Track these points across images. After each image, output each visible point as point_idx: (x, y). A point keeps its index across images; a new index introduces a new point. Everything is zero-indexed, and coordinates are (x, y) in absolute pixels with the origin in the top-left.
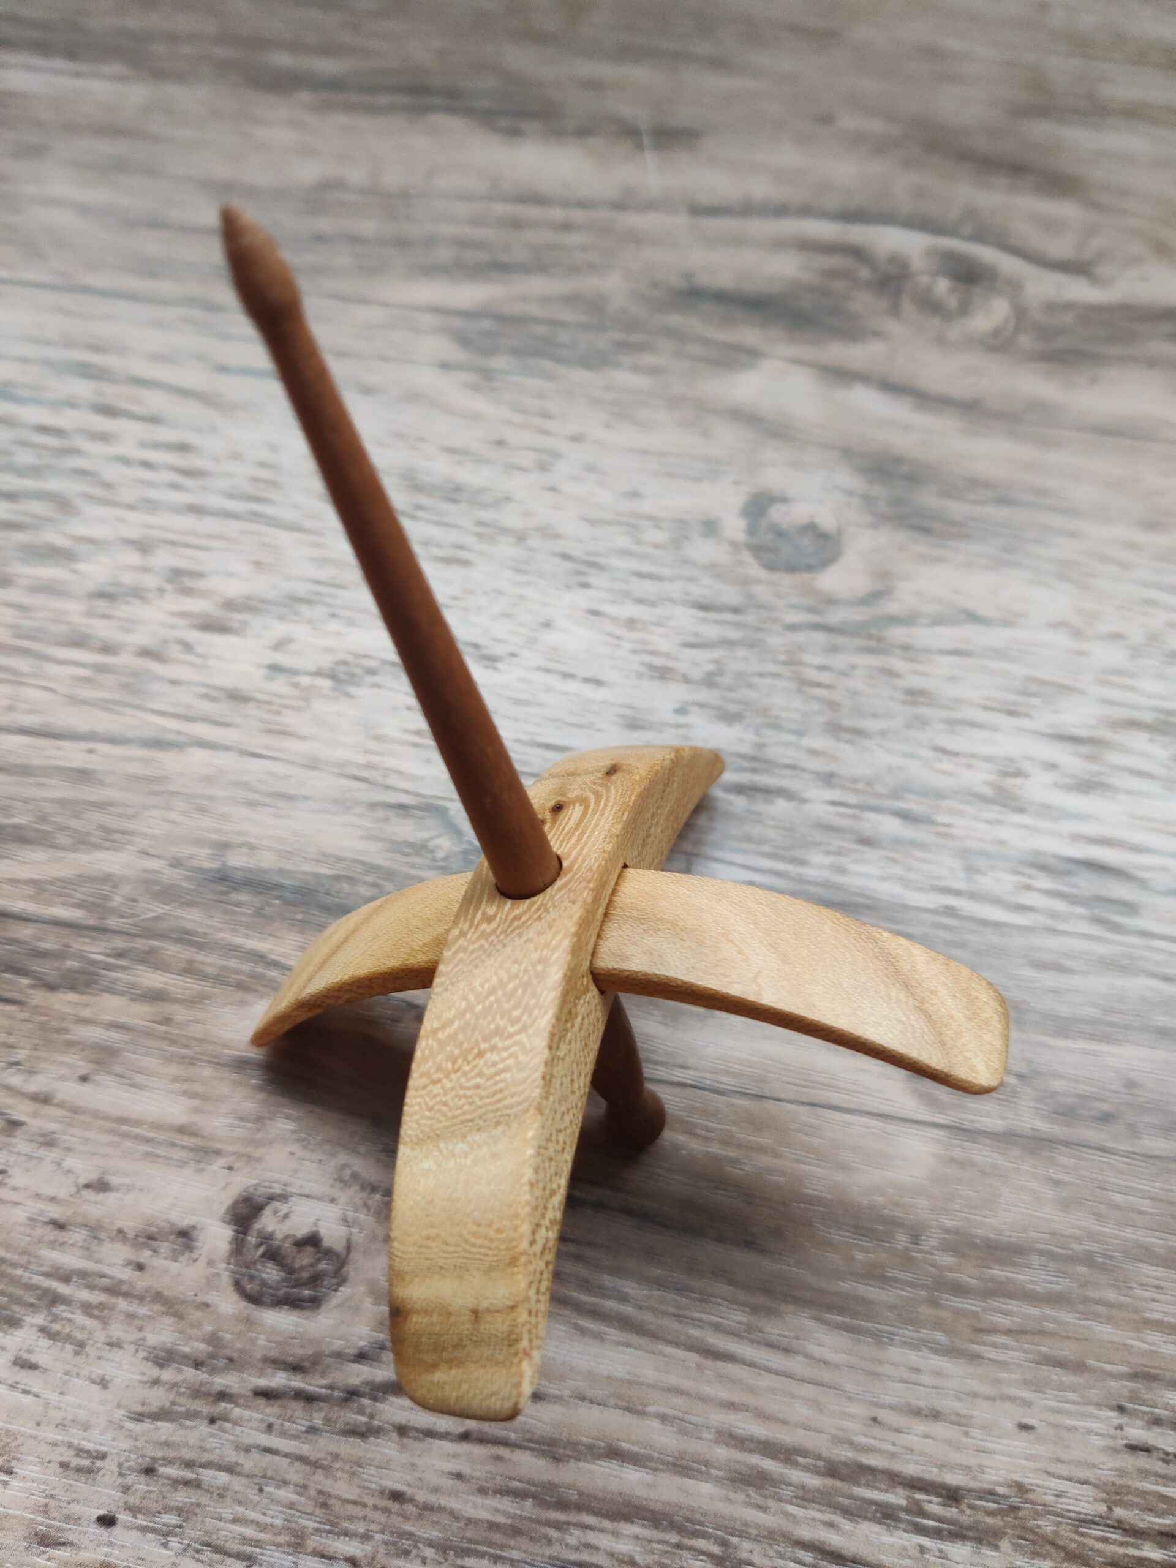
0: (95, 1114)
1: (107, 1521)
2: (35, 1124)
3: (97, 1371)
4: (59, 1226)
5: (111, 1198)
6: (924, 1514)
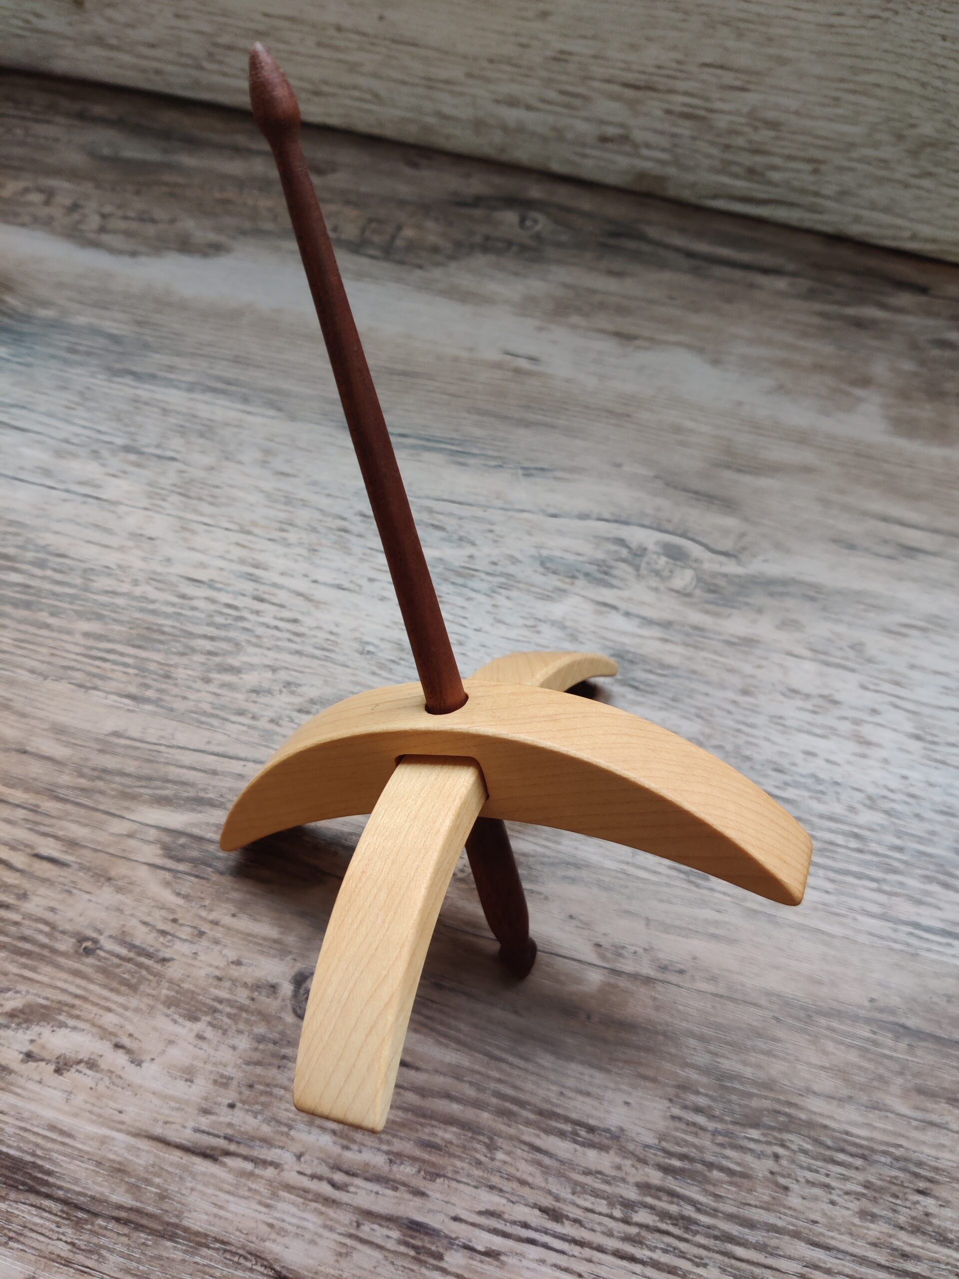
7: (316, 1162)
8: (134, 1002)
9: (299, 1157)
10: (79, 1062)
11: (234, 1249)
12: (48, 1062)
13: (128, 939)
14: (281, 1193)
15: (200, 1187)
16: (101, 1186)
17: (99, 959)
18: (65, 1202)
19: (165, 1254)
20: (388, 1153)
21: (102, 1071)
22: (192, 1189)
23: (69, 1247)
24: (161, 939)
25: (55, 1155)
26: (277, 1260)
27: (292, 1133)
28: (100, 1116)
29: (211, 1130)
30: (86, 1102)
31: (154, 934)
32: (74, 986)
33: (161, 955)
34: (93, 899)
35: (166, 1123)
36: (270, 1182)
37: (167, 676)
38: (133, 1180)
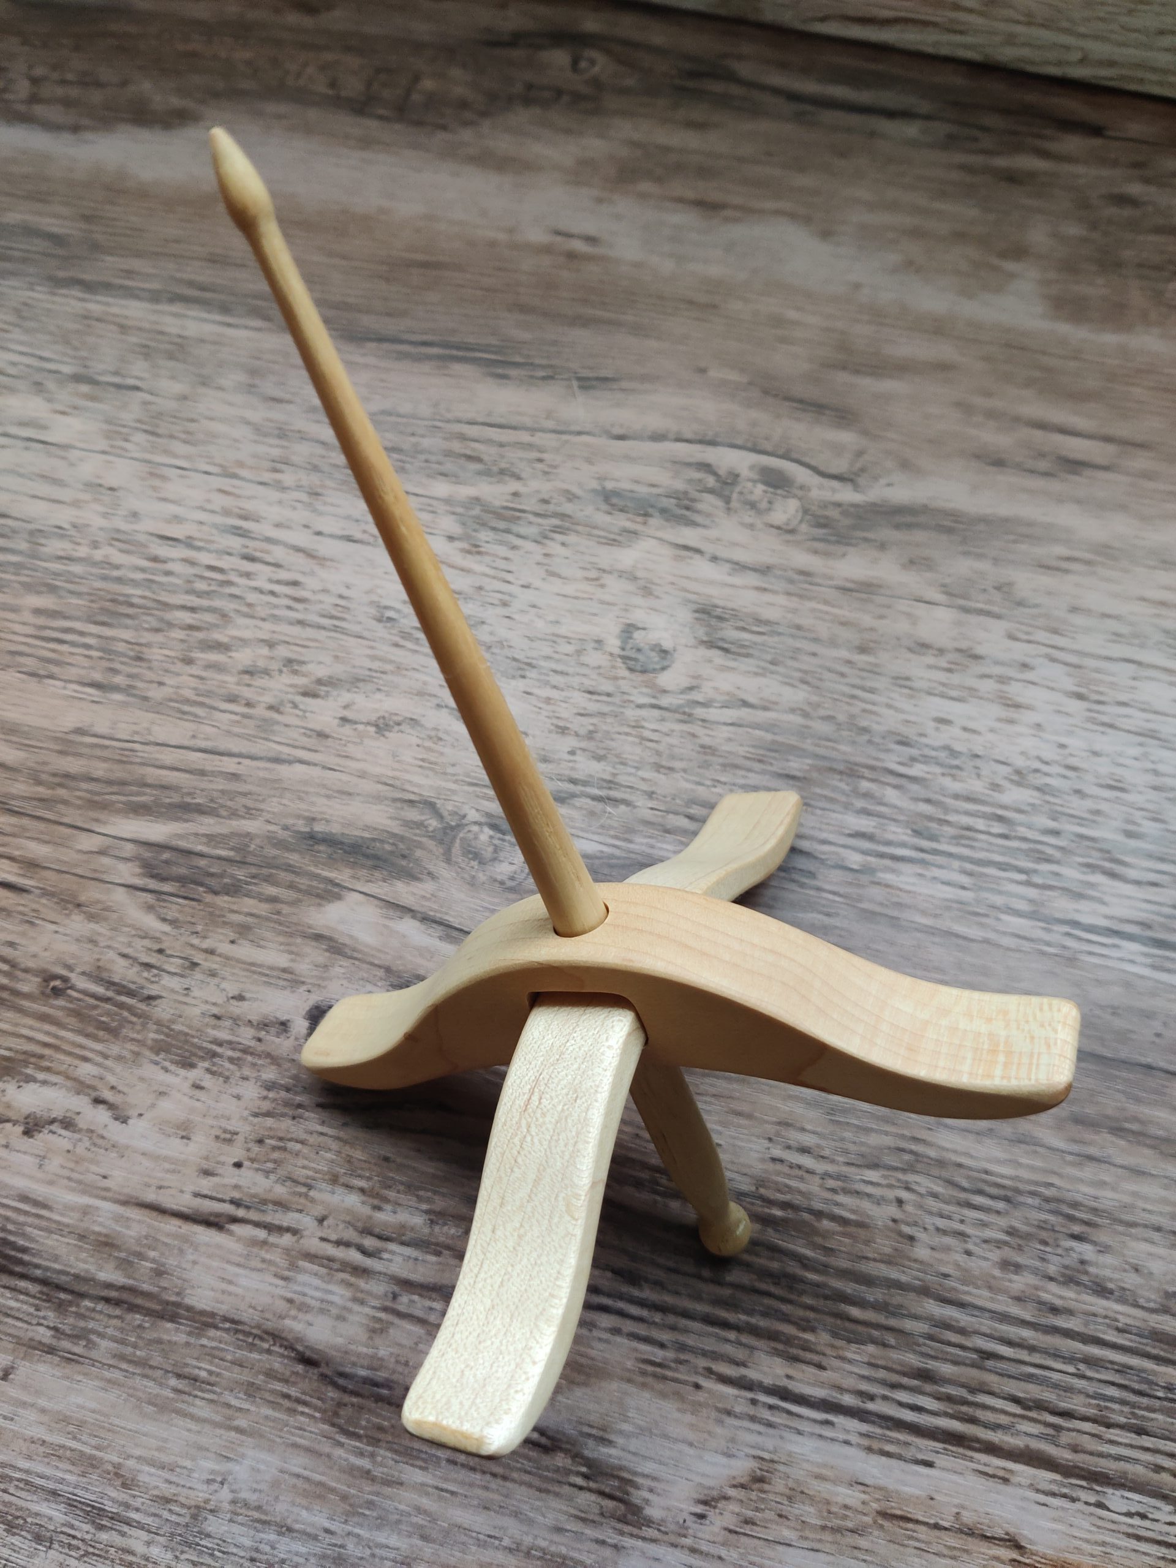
0: (239, 961)
1: (238, 1165)
2: (206, 965)
3: (236, 1091)
4: (217, 1017)
5: (245, 1004)
6: (658, 1184)
7: (341, 1226)
8: (115, 1049)
9: (321, 1220)
10: (53, 1121)
11: (247, 1328)
12: (15, 1123)
13: (105, 975)
14: (301, 1263)
15: (203, 1259)
16: (86, 1262)
17: (71, 999)
18: (44, 1282)
19: (165, 1337)
20: (427, 1212)
21: (80, 1131)
22: (195, 1263)
23: (52, 1333)
24: (145, 974)
25: (29, 1230)
26: (299, 1340)
27: (312, 1193)
28: (79, 1182)
29: (214, 1194)
30: (63, 1167)
31: (136, 968)
32: (42, 1033)
33: (146, 992)
34: (61, 929)
35: (160, 1188)
36: (287, 1251)
37: (139, 658)
38: (123, 1255)
